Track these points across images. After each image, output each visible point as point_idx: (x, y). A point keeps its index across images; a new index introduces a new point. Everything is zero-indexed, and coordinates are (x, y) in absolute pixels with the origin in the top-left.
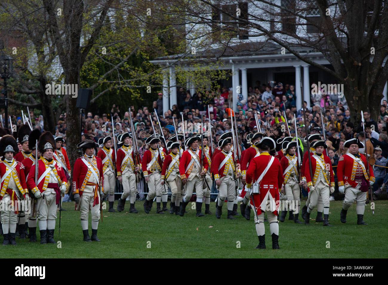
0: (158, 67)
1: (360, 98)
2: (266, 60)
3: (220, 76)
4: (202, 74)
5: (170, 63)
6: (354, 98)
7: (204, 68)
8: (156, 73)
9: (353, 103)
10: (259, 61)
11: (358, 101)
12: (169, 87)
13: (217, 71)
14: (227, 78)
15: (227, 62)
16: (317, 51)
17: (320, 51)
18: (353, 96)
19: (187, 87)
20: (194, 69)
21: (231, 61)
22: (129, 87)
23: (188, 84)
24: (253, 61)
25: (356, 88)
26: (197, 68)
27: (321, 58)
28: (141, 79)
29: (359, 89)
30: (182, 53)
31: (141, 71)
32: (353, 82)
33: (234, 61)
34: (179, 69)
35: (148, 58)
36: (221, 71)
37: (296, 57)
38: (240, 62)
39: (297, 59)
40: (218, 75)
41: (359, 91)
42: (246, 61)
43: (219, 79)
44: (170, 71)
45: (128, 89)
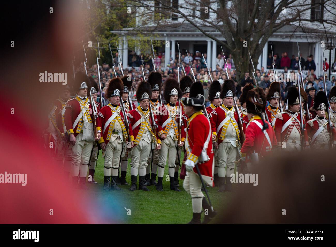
0: (115, 35)
1: (243, 63)
2: (189, 35)
3: (156, 44)
4: (145, 42)
5: (124, 33)
6: (239, 63)
7: (146, 39)
8: (113, 40)
9: (239, 67)
10: (184, 35)
11: (242, 65)
12: (123, 49)
13: (155, 41)
14: (161, 46)
15: (163, 35)
16: (218, 31)
17: (220, 32)
18: (239, 62)
19: (136, 50)
20: (139, 38)
21: (165, 35)
22: (95, 48)
23: (136, 48)
24: (180, 35)
25: (241, 56)
26: (142, 38)
27: (220, 36)
28: (103, 43)
29: (243, 57)
30: (132, 27)
31: (103, 37)
32: (239, 52)
33: (167, 35)
34: (130, 38)
35: (108, 29)
36: (157, 41)
37: (204, 34)
38: (171, 35)
39: (205, 36)
40: (155, 43)
41: (243, 58)
42: (175, 35)
43: (156, 46)
44: (124, 38)
45: (94, 49)
